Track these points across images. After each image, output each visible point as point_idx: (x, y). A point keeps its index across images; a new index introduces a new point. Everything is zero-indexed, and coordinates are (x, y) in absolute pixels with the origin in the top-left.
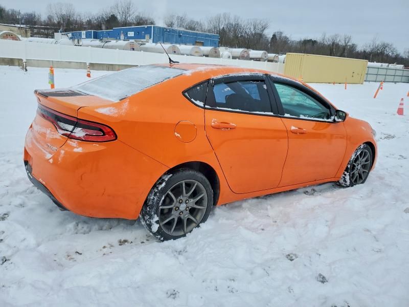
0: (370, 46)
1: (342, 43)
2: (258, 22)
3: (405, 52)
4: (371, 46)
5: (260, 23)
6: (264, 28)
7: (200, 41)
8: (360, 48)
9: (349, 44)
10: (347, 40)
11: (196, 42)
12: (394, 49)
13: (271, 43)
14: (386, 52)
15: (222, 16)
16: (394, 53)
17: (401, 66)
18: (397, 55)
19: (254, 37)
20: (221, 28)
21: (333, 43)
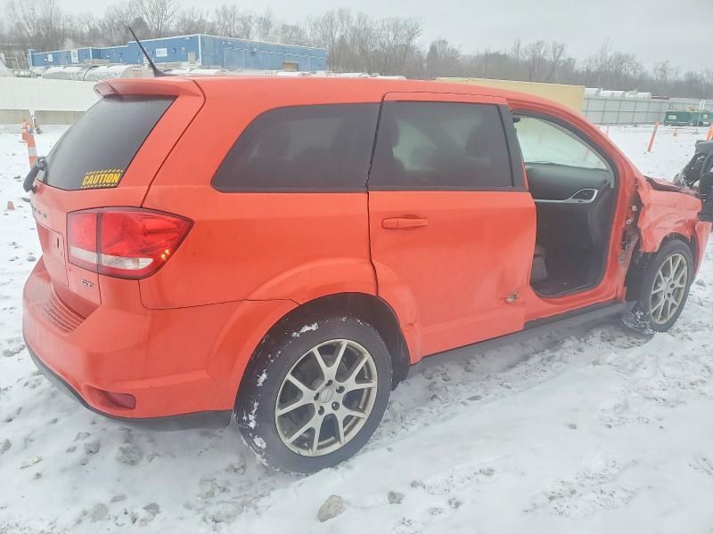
0: (596, 61)
1: (549, 57)
2: (401, 23)
3: (655, 70)
4: (599, 60)
5: (405, 26)
6: (412, 35)
7: (291, 62)
8: (580, 66)
9: (561, 58)
10: (558, 50)
11: (284, 63)
12: (638, 65)
13: (427, 61)
14: (623, 70)
15: (336, 14)
16: (638, 71)
17: (646, 95)
18: (643, 75)
19: (394, 52)
20: (337, 36)
21: (534, 59)
